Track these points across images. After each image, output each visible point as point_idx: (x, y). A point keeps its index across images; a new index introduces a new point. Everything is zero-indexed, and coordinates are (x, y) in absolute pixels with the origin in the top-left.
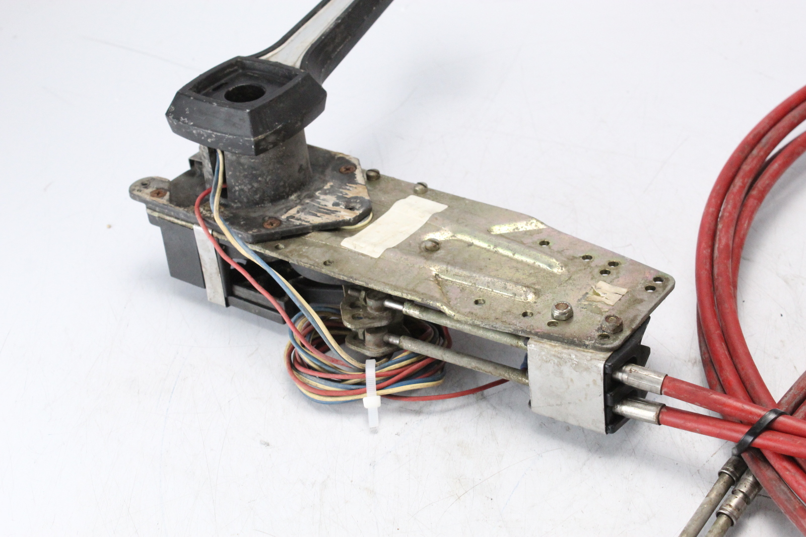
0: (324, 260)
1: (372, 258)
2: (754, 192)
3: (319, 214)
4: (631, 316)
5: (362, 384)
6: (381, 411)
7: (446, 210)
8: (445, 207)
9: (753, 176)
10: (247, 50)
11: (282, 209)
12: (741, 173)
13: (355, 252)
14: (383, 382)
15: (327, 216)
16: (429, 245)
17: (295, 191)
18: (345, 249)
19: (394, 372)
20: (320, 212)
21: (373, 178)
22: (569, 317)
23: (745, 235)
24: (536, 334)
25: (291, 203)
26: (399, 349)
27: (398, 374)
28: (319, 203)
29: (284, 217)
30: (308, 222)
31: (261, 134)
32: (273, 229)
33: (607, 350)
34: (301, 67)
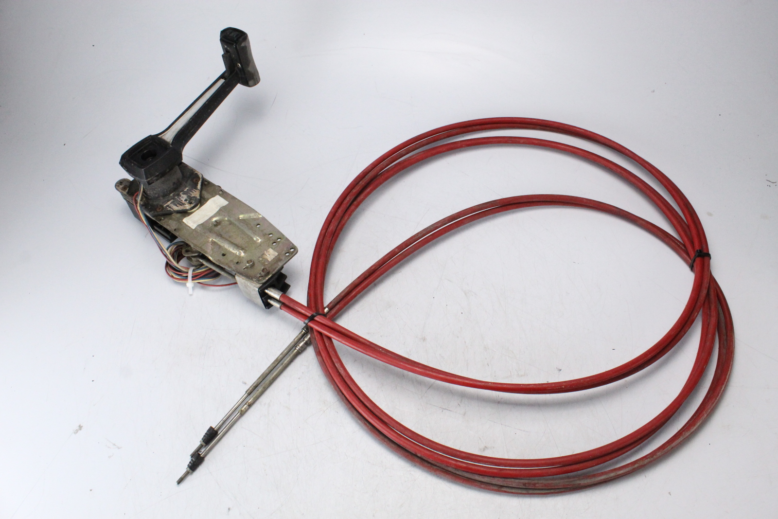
0: (175, 228)
1: (192, 229)
2: (355, 203)
3: (178, 205)
4: (275, 267)
5: (187, 277)
6: (193, 288)
7: (227, 205)
8: (227, 203)
9: (355, 195)
10: (154, 132)
11: (165, 201)
12: (351, 194)
13: (187, 225)
14: (194, 277)
15: (180, 207)
16: (215, 223)
17: (173, 192)
18: (184, 223)
19: (198, 274)
20: (179, 204)
21: (206, 184)
22: (253, 266)
23: (344, 225)
24: (238, 273)
25: (170, 198)
26: (202, 265)
27: (199, 275)
28: (180, 199)
29: (165, 206)
30: (173, 209)
31: (149, 178)
32: (160, 212)
33: (261, 283)
34: (172, 144)
